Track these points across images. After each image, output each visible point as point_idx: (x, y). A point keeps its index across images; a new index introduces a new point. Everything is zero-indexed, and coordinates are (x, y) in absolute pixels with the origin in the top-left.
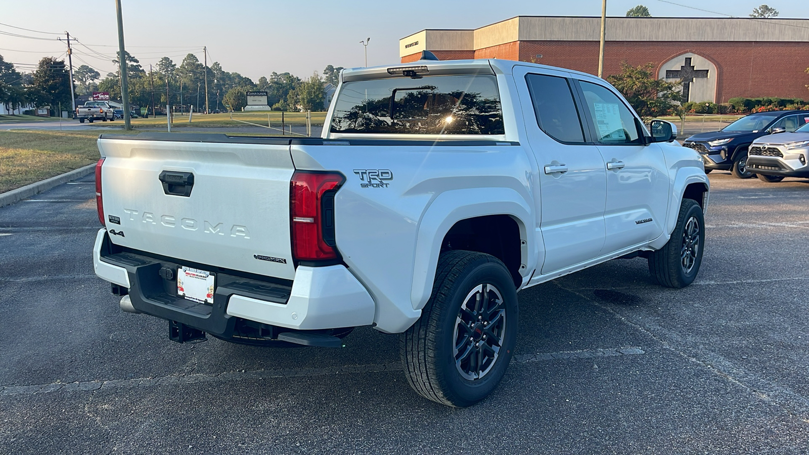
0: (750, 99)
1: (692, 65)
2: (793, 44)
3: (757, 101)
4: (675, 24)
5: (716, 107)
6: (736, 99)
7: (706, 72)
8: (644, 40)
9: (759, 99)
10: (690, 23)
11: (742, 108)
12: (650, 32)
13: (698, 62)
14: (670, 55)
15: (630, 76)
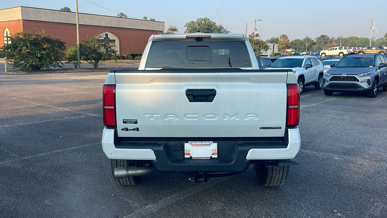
0: (133, 53)
1: (108, 37)
2: (146, 31)
3: (136, 54)
4: (99, 18)
5: (121, 57)
6: (128, 53)
7: (114, 41)
8: (86, 24)
9: (136, 53)
10: (106, 18)
11: (131, 57)
12: (89, 21)
13: (111, 36)
14: (99, 32)
15: (92, 42)
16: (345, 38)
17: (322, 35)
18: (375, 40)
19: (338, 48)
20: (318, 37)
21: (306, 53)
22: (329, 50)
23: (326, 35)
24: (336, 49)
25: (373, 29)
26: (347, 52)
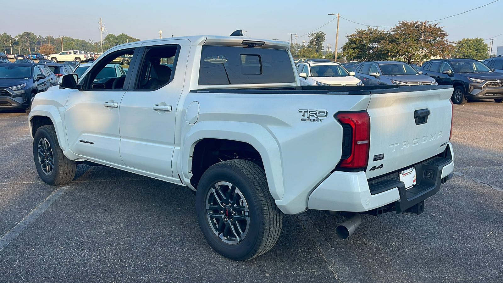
16: (57, 39)
17: (25, 32)
18: (93, 44)
19: (72, 51)
20: (19, 34)
21: (13, 56)
22: (60, 54)
23: (31, 33)
24: (70, 53)
25: (103, 30)
26: (85, 58)
